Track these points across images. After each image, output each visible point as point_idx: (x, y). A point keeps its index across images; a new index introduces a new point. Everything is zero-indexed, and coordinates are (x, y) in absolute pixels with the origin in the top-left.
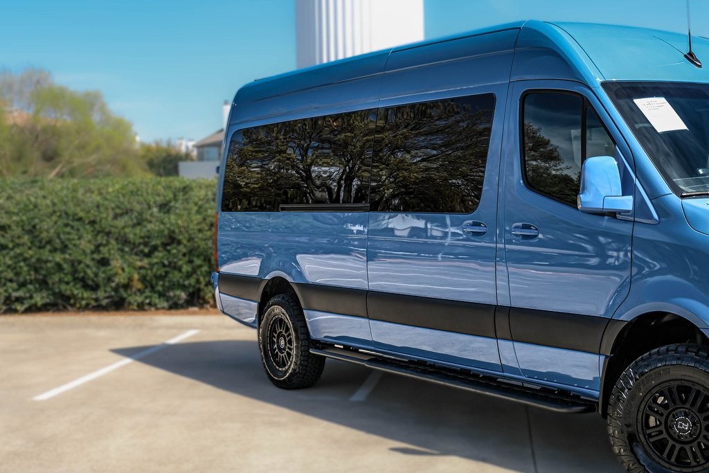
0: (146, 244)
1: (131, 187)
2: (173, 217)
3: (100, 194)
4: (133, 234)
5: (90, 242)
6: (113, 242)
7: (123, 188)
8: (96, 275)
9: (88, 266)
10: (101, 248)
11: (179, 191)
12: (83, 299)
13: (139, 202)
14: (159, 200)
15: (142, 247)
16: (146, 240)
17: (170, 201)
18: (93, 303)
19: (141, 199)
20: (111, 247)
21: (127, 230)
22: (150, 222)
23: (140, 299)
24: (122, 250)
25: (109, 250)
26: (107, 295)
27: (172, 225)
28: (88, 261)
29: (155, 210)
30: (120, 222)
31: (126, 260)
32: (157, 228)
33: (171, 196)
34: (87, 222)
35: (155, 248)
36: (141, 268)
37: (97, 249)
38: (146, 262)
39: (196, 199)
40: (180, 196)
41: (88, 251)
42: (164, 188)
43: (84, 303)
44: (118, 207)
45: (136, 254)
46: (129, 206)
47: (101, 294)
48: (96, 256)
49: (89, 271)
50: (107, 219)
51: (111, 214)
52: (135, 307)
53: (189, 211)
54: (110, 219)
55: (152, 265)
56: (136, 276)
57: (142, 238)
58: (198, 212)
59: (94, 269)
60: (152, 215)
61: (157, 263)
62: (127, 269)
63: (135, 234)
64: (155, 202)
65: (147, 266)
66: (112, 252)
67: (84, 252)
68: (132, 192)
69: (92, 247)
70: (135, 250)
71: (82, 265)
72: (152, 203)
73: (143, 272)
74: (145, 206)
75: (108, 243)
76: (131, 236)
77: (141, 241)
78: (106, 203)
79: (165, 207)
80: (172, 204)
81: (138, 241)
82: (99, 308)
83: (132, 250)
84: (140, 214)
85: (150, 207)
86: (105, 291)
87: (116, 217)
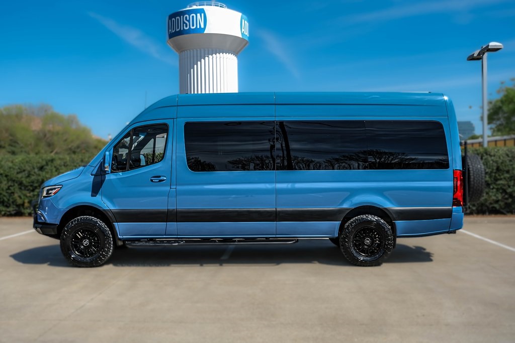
0: (31, 186)
1: (28, 159)
2: (44, 173)
3: (12, 162)
4: (25, 181)
5: (6, 185)
6: (16, 185)
7: (23, 159)
8: (9, 200)
9: (4, 196)
10: (11, 188)
11: (49, 161)
12: (2, 211)
13: (30, 166)
14: (39, 165)
15: (29, 187)
16: (31, 184)
17: (44, 166)
18: (8, 213)
19: (30, 165)
20: (15, 187)
21: (23, 179)
22: (33, 175)
23: (29, 211)
24: (20, 188)
25: (14, 189)
26: (14, 209)
27: (43, 176)
28: (4, 193)
29: (36, 170)
30: (20, 176)
31: (22, 193)
32: (36, 178)
33: (44, 163)
34: (4, 175)
35: (36, 188)
36: (30, 197)
37: (8, 188)
38: (32, 193)
39: (56, 165)
40: (50, 163)
41: (5, 189)
42: (42, 160)
43: (3, 213)
44: (19, 168)
45: (28, 190)
46: (24, 168)
47: (11, 209)
48: (9, 191)
49: (5, 198)
50: (13, 174)
51: (16, 171)
52: (27, 215)
53: (52, 170)
54: (15, 174)
55: (34, 195)
56: (26, 201)
57: (29, 183)
58: (56, 171)
59: (8, 197)
60: (35, 173)
61: (36, 195)
62: (22, 197)
63: (26, 181)
64: (37, 166)
65: (32, 196)
66: (16, 189)
67: (3, 190)
68: (27, 162)
69: (7, 187)
70: (27, 189)
71: (2, 196)
72: (35, 166)
73: (30, 199)
74: (32, 168)
75: (14, 185)
76: (24, 182)
77: (29, 184)
78: (14, 167)
79: (41, 168)
80: (45, 167)
81: (27, 184)
82: (10, 215)
83: (25, 188)
84: (29, 172)
85: (34, 168)
86: (13, 208)
87: (18, 173)
